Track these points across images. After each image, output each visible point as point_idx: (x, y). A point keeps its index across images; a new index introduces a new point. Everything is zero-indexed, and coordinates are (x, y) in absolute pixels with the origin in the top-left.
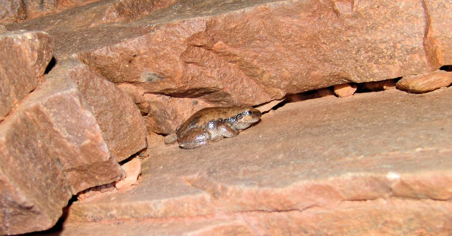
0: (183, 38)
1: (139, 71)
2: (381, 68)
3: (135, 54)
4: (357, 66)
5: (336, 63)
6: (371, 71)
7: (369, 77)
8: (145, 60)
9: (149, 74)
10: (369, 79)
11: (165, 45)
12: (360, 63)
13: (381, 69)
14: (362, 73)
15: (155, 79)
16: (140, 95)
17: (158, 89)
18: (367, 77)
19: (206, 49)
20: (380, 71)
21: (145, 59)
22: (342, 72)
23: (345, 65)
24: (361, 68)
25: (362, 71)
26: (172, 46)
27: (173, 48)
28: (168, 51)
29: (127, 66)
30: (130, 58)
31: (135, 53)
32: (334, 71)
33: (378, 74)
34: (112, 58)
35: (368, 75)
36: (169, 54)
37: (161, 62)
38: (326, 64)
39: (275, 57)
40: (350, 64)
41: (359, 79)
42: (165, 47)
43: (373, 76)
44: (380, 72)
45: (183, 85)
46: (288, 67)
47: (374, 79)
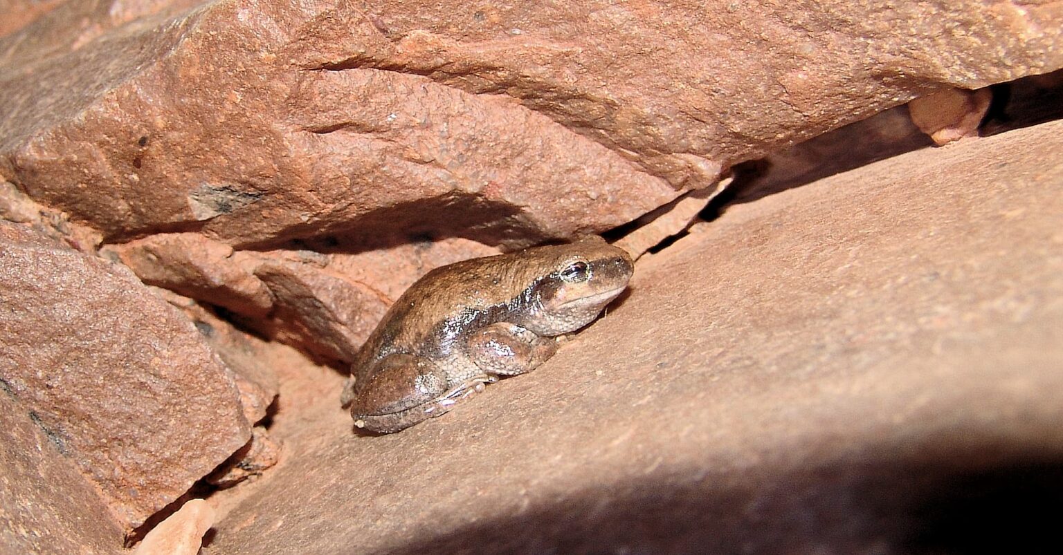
0: (270, 52)
1: (177, 187)
2: (1049, 16)
3: (140, 137)
4: (947, 25)
5: (866, 25)
6: (1011, 35)
7: (1009, 63)
8: (179, 148)
9: (211, 191)
10: (1011, 67)
11: (222, 88)
12: (956, 11)
13: (1049, 23)
14: (978, 49)
15: (240, 203)
16: (216, 260)
17: (266, 230)
18: (999, 64)
19: (374, 67)
20: (1048, 30)
21: (179, 144)
22: (900, 57)
23: (901, 28)
24: (967, 31)
25: (975, 41)
26: (242, 85)
27: (249, 91)
28: (237, 105)
29: (135, 177)
30: (131, 152)
31: (140, 130)
32: (868, 60)
33: (1039, 43)
34: (79, 163)
35: (1002, 54)
36: (244, 115)
37: (230, 144)
38: (831, 36)
39: (634, 46)
40: (920, 23)
41: (972, 75)
42: (225, 95)
43: (1022, 55)
44: (1047, 36)
45: (331, 206)
46: (692, 74)
47: (1030, 67)
